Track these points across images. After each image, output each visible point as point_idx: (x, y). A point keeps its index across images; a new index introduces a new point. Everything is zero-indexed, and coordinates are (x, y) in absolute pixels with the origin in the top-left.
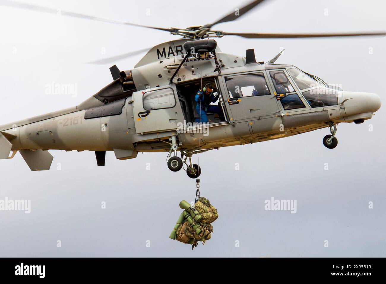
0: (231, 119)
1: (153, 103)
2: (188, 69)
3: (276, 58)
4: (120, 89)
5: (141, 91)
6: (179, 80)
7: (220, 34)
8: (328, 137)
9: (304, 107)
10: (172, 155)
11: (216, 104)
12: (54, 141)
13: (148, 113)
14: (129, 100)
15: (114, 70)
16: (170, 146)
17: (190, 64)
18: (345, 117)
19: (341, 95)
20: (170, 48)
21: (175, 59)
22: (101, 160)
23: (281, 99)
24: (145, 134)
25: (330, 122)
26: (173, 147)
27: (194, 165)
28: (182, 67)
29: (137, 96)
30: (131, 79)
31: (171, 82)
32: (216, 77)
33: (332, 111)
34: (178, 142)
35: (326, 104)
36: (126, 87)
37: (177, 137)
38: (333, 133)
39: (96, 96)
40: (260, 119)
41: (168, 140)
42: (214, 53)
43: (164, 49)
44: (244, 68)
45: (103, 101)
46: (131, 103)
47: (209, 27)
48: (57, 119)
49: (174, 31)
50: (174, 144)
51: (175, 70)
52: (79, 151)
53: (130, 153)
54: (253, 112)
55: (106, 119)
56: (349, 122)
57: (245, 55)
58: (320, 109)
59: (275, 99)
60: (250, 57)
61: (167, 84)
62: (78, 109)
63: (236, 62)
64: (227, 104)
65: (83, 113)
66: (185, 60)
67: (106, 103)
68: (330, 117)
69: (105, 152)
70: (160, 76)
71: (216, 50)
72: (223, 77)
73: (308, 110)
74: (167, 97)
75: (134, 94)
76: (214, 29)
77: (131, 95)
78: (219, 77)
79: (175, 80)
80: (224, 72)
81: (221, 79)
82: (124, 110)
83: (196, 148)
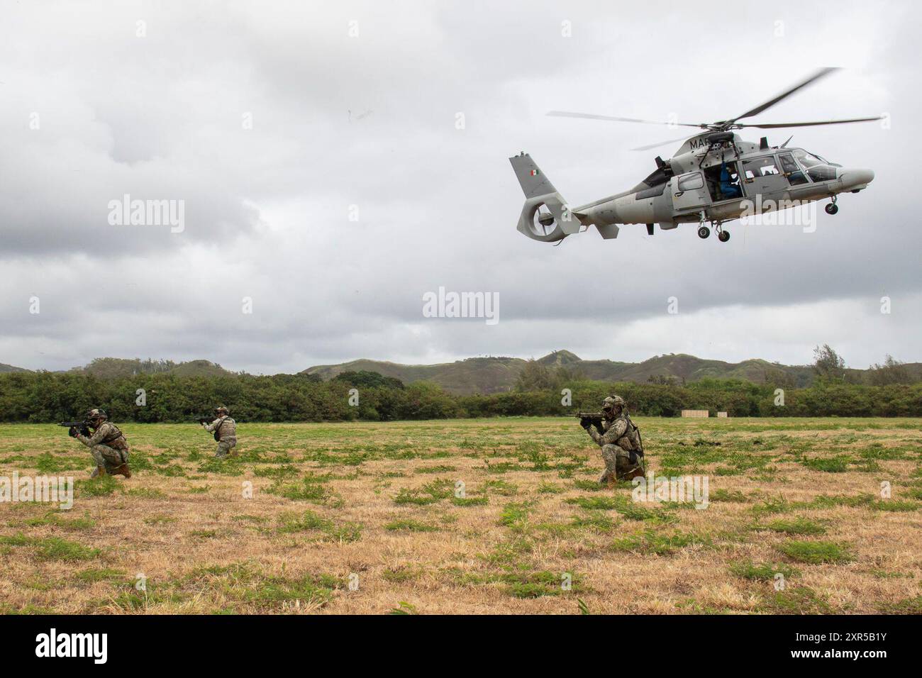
0: (748, 195)
1: (686, 185)
2: (714, 156)
3: (787, 143)
4: (662, 175)
5: (676, 177)
6: (706, 165)
7: (740, 126)
8: (829, 205)
9: (807, 182)
10: (702, 226)
11: (736, 183)
12: (614, 218)
13: (682, 193)
14: (668, 183)
15: (658, 160)
16: (700, 219)
17: (715, 152)
18: (843, 189)
19: (839, 171)
20: (700, 140)
21: (702, 149)
22: (651, 231)
23: (788, 177)
24: (681, 210)
25: (832, 193)
26: (702, 219)
27: (724, 232)
28: (708, 154)
29: (674, 180)
30: (669, 167)
31: (700, 168)
32: (736, 162)
33: (831, 184)
34: (706, 215)
35: (827, 179)
36: (667, 173)
37: (705, 211)
38: (834, 202)
39: (644, 182)
40: (770, 194)
41: (698, 214)
42: (733, 142)
43: (696, 142)
44: (758, 153)
45: (650, 185)
46: (669, 186)
47: (733, 121)
48: (617, 200)
49: (704, 126)
50: (703, 217)
51: (703, 158)
52: (633, 224)
53: (671, 225)
54: (766, 189)
55: (651, 200)
56: (847, 192)
57: (759, 142)
58: (821, 183)
59: (783, 177)
60: (764, 143)
61: (697, 170)
62: (632, 192)
63: (753, 148)
64: (744, 183)
65: (634, 195)
66: (710, 150)
67: (652, 187)
68: (830, 189)
69: (653, 225)
70: (692, 163)
71: (734, 139)
72: (741, 162)
73: (811, 184)
74: (697, 180)
75: (672, 178)
76: (736, 122)
77: (669, 180)
78: (738, 162)
79: (703, 166)
80: (742, 157)
81: (740, 163)
82: (664, 191)
83: (723, 219)
